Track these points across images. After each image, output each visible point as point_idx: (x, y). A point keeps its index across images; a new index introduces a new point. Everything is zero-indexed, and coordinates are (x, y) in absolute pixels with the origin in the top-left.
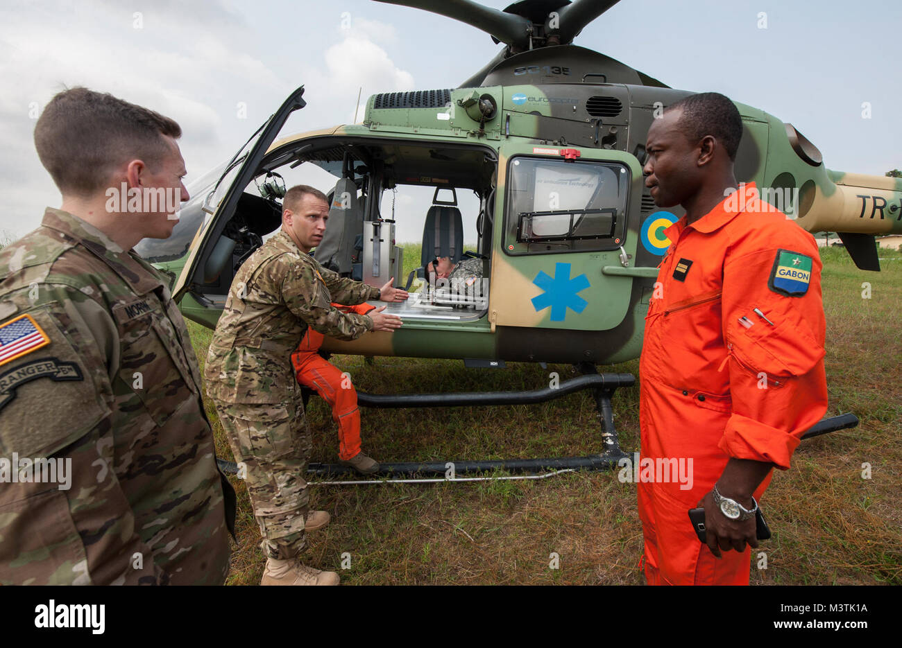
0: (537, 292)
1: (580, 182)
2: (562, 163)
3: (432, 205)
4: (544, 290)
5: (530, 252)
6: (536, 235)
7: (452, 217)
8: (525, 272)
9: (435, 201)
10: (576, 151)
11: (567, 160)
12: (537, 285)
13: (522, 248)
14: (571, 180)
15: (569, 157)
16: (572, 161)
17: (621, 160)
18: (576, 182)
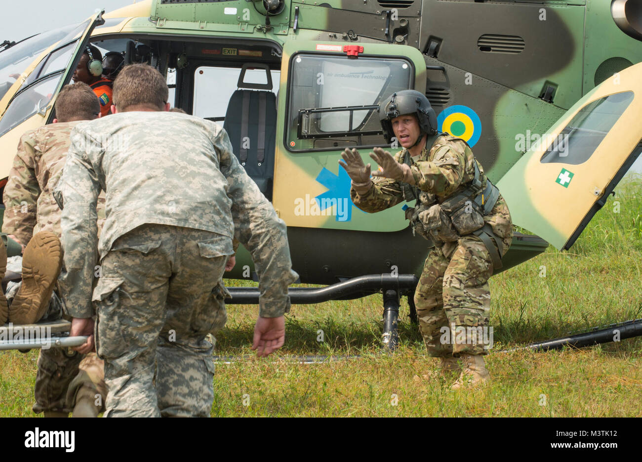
0: (322, 189)
1: (372, 75)
2: (346, 60)
3: (236, 88)
4: (328, 187)
5: (316, 148)
6: (323, 132)
7: (263, 104)
8: (309, 170)
9: (241, 83)
10: (358, 47)
11: (350, 57)
12: (321, 182)
13: (309, 145)
14: (363, 74)
15: (351, 53)
16: (356, 57)
17: (404, 55)
18: (369, 75)
